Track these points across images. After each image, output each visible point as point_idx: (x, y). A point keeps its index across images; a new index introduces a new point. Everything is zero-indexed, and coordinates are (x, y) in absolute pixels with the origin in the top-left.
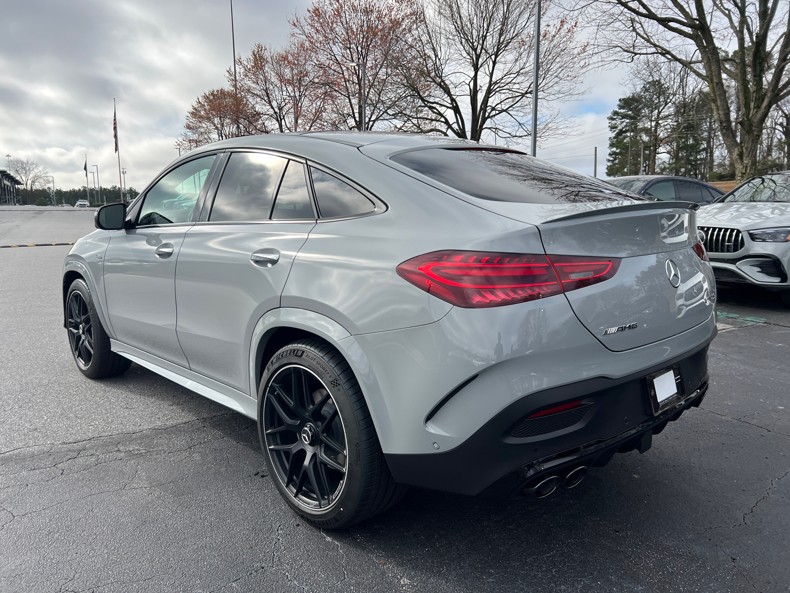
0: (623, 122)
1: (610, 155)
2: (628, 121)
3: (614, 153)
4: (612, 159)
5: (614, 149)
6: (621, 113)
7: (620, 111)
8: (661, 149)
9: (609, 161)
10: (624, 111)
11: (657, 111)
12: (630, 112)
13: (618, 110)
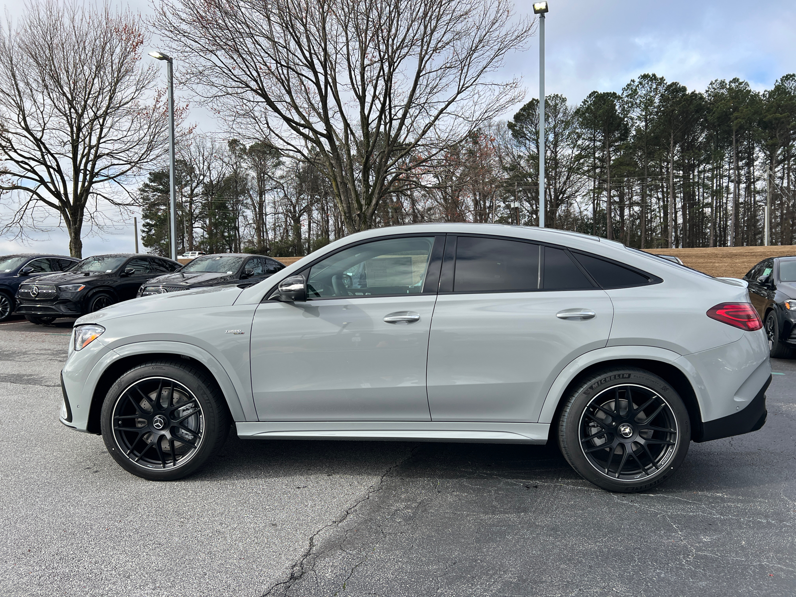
0: (155, 195)
1: (144, 225)
2: (159, 194)
3: (148, 224)
4: (146, 230)
5: (148, 221)
6: (152, 186)
7: (151, 184)
8: (196, 225)
9: (144, 231)
10: (156, 184)
11: (188, 188)
12: (161, 187)
13: (148, 182)
